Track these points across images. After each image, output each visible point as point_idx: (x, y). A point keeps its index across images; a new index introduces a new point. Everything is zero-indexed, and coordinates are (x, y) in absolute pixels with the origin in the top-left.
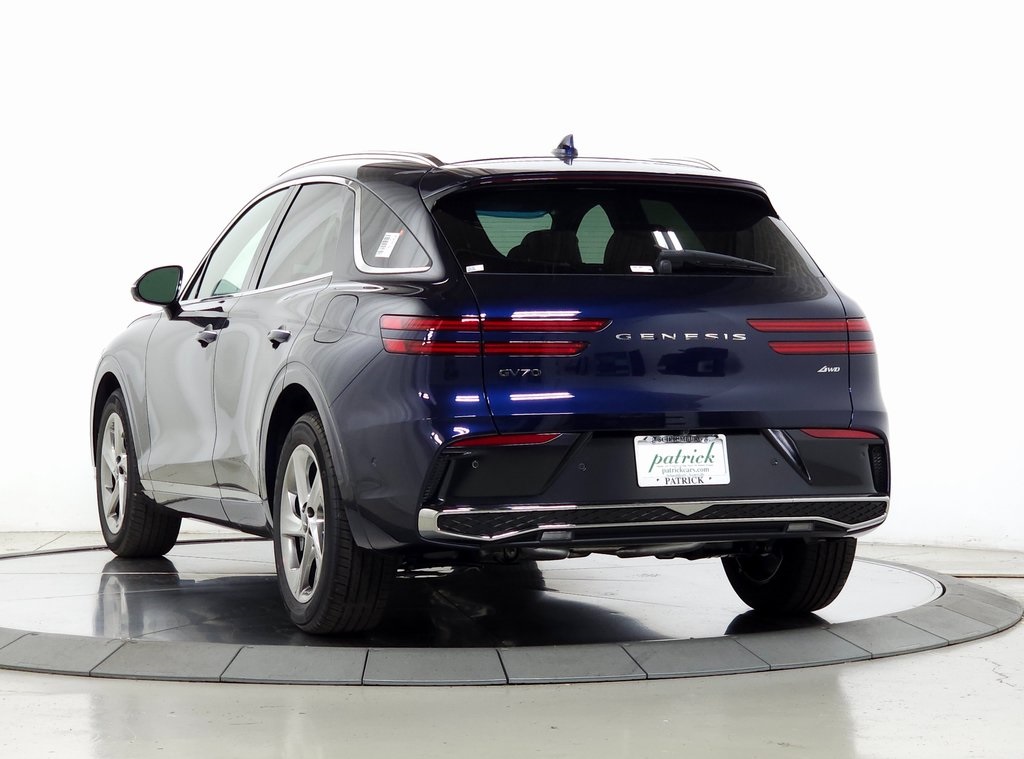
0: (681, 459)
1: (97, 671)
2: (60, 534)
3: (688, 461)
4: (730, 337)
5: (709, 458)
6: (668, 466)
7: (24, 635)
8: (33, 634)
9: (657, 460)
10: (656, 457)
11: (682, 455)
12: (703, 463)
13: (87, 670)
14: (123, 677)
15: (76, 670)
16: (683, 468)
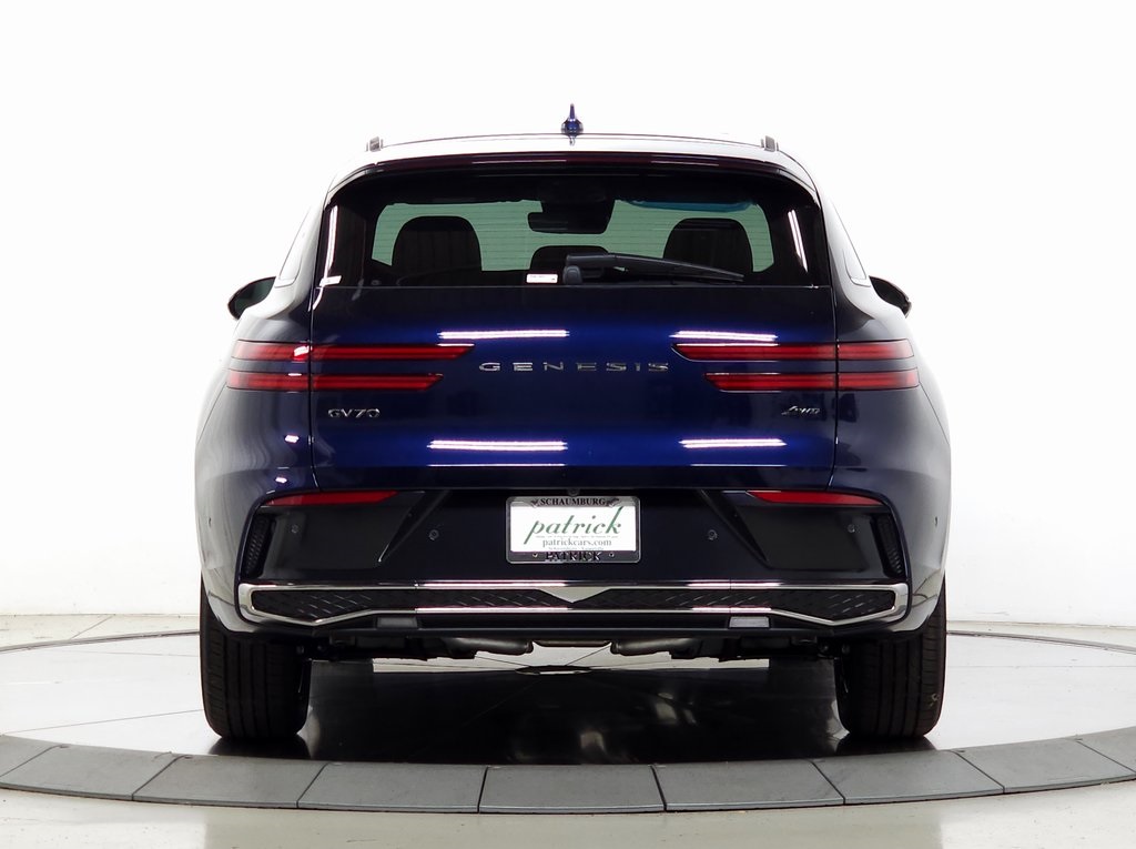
0: (571, 528)
1: (141, 793)
2: (105, 617)
3: (581, 530)
4: (645, 367)
5: (612, 527)
6: (551, 537)
7: (50, 748)
8: (62, 746)
9: (537, 527)
10: (537, 524)
11: (573, 522)
12: (604, 534)
13: (128, 792)
14: (175, 802)
15: (116, 793)
16: (572, 540)
